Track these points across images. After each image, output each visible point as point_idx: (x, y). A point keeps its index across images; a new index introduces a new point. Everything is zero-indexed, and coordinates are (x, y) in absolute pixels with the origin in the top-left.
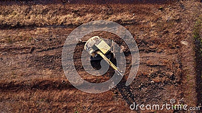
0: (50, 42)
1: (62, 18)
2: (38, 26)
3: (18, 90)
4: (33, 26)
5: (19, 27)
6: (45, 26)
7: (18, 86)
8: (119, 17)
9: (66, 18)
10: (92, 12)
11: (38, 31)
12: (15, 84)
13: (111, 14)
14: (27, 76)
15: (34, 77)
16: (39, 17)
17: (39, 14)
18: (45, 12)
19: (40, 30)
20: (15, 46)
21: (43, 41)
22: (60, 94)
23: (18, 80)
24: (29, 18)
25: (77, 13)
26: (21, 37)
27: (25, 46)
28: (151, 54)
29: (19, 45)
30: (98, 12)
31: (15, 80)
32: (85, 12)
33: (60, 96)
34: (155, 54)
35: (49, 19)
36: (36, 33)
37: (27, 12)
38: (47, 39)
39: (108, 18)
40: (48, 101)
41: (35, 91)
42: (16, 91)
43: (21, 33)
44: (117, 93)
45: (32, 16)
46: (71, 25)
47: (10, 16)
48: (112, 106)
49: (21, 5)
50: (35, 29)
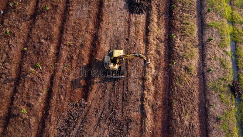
1: (152, 65)
2: (146, 45)
3: (96, 25)
4: (147, 42)
5: (147, 31)
6: (146, 51)
7: (99, 24)
8: (149, 116)
9: (151, 68)
10: (156, 92)
11: (142, 44)
12: (101, 23)
13: (152, 108)
14: (106, 32)
15: (104, 37)
16: (154, 48)
17: (157, 47)
18: (158, 52)
19: (143, 47)
20: (132, 27)
21: (133, 48)
22: (86, 55)
23: (104, 25)
24: (154, 40)
25: (155, 78)
26: (138, 32)
27: (131, 34)
29: (132, 30)
30: (155, 97)
31: (104, 23)
32: (156, 85)
33: (83, 55)
35: (152, 54)
36: (141, 43)
37: (159, 39)
38: (134, 51)
39: (149, 105)
40: (82, 45)
41: (92, 37)
42: (95, 23)
43: (142, 33)
44: (76, 105)
45: (155, 42)
46: (145, 72)
47: (156, 26)
48: (64, 99)
49: (165, 36)
50: (145, 43)
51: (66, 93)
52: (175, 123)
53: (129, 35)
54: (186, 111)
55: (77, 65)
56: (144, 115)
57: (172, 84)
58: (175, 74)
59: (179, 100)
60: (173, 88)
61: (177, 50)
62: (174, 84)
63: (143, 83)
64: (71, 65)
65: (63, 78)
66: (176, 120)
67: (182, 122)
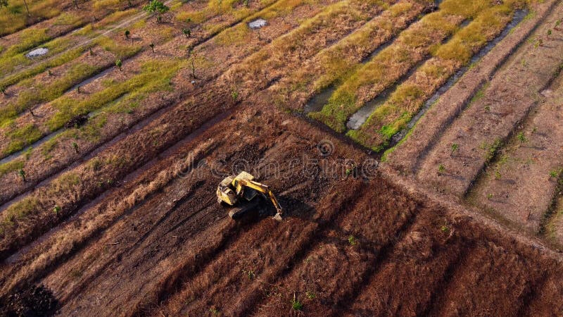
0: (136, 232)
1: (131, 198)
2: (106, 228)
5: (77, 248)
6: (116, 220)
8: (197, 151)
9: (136, 194)
10: (162, 168)
11: (109, 234)
13: (185, 156)
14: (138, 293)
16: (100, 217)
17: (96, 215)
18: (102, 209)
19: (112, 230)
20: (88, 275)
21: (127, 238)
22: (206, 275)
23: (128, 310)
24: (86, 227)
25: (145, 182)
26: (90, 257)
27: (105, 263)
28: (267, 154)
30: (171, 163)
32: (153, 175)
33: (209, 276)
34: (271, 151)
36: (108, 237)
37: (77, 226)
38: (130, 232)
40: (198, 296)
41: (167, 303)
43: (86, 254)
45: (88, 224)
46: (148, 196)
47: (54, 247)
48: (285, 229)
49: (63, 226)
50: (102, 234)
51: (278, 237)
52: (176, 133)
53: (109, 264)
54: (153, 134)
55: (233, 267)
56: (201, 156)
57: (134, 165)
58: (117, 172)
59: (146, 147)
60: (138, 161)
61: (76, 196)
62: (132, 163)
63: (166, 185)
64: (241, 272)
65: (268, 260)
66: (173, 134)
67: (169, 129)
